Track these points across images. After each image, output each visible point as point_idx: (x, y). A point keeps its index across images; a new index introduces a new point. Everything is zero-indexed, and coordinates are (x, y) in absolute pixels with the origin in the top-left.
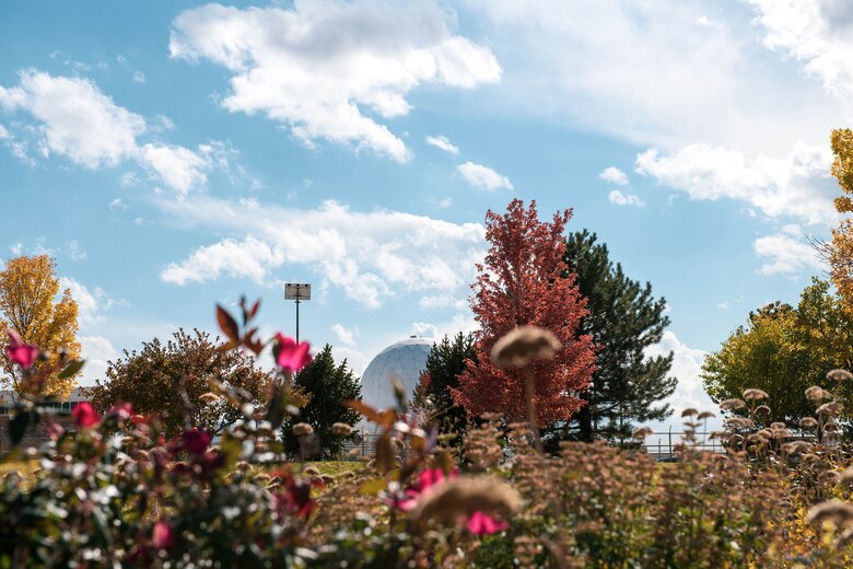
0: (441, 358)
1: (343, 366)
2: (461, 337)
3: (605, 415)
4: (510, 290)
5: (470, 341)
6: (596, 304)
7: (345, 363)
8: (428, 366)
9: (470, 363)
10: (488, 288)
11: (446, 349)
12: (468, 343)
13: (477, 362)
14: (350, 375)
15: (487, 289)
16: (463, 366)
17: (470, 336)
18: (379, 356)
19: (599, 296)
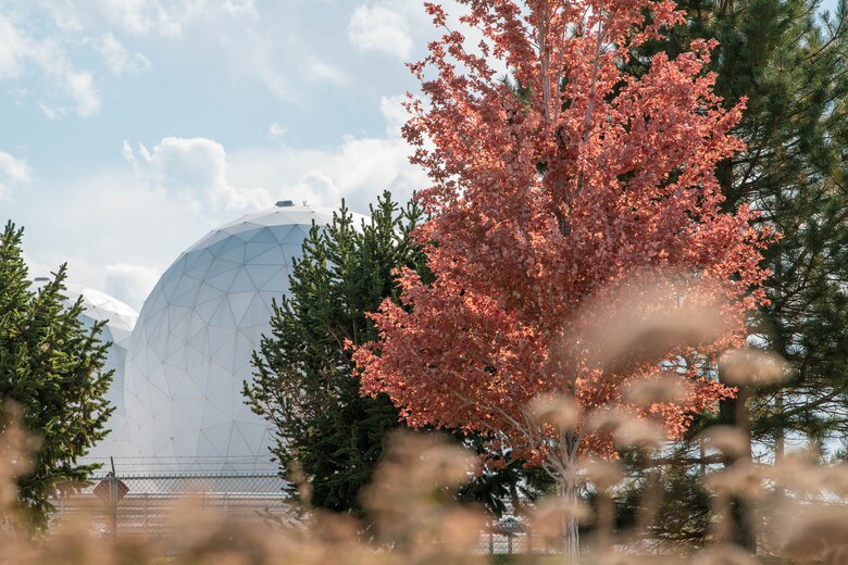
0: (329, 265)
1: (56, 286)
2: (387, 207)
3: (792, 426)
4: (524, 76)
5: (413, 217)
6: (768, 116)
7: (61, 276)
8: (295, 289)
9: (407, 280)
10: (461, 70)
11: (345, 238)
12: (406, 222)
13: (428, 277)
14: (77, 309)
15: (457, 73)
16: (389, 288)
17: (414, 202)
18: (186, 257)
19: (777, 92)
